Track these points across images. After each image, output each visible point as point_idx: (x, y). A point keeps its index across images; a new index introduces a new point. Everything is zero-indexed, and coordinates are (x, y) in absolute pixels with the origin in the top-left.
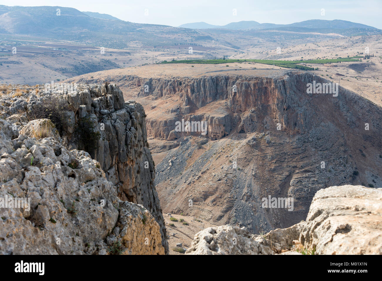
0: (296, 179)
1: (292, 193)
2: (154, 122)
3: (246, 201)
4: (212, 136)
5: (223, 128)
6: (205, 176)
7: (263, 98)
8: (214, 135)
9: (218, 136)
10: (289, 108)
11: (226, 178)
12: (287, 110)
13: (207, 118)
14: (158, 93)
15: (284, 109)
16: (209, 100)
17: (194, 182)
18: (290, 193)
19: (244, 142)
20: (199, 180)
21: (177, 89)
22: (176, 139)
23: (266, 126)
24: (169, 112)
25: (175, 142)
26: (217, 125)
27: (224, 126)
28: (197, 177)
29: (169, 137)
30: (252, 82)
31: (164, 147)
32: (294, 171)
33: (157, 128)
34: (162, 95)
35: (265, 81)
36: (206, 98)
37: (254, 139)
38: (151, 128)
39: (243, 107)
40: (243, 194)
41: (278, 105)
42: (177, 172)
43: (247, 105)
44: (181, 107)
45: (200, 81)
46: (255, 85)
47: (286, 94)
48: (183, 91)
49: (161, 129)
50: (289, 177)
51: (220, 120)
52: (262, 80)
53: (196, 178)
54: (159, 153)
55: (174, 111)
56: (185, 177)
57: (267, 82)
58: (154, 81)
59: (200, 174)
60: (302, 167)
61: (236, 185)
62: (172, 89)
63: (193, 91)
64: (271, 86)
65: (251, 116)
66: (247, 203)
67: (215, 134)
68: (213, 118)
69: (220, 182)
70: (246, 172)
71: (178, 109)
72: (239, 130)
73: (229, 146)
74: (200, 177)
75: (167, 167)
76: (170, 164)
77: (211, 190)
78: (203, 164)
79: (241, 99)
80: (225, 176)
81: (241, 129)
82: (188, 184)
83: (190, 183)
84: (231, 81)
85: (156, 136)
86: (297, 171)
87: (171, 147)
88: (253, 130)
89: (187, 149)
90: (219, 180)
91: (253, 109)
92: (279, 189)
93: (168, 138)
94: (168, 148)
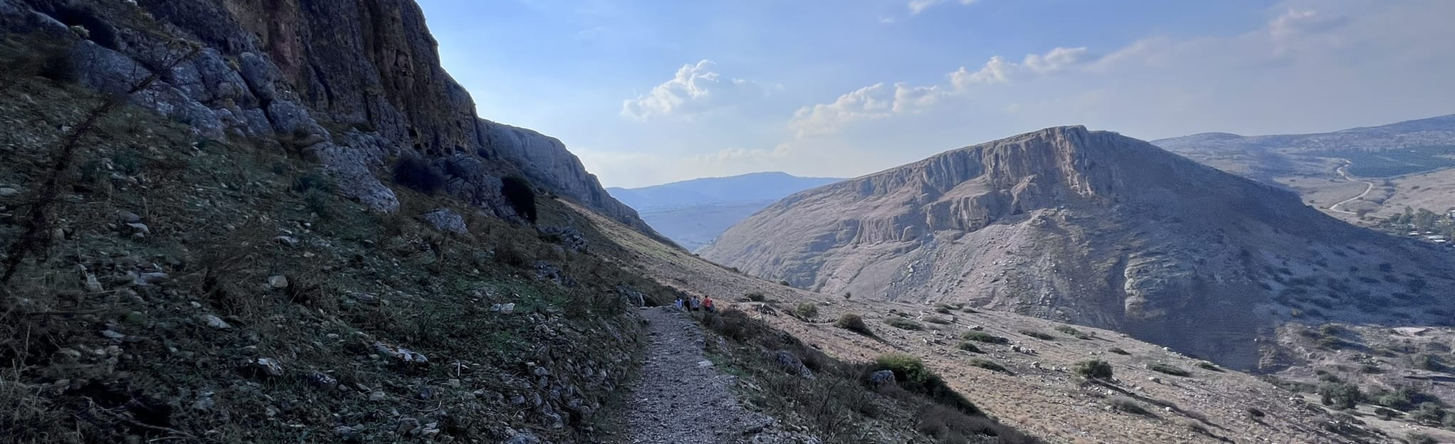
0: (1135, 266)
1: (1134, 289)
2: (880, 221)
3: (1051, 306)
4: (970, 226)
5: (985, 211)
6: (970, 279)
7: (1045, 159)
8: (973, 224)
9: (980, 224)
10: (1093, 165)
11: (1006, 277)
12: (1090, 168)
13: (958, 202)
14: (881, 191)
15: (1085, 168)
16: (955, 181)
17: (952, 289)
18: (1129, 289)
19: (1024, 224)
20: (960, 286)
21: (906, 179)
22: (914, 238)
23: (1058, 197)
24: (899, 206)
25: (914, 241)
26: (976, 207)
27: (987, 207)
28: (956, 281)
29: (903, 236)
30: (1022, 143)
31: (898, 251)
32: (1127, 255)
33: (884, 228)
34: (886, 192)
35: (1043, 135)
36: (951, 179)
37: (1042, 218)
38: (876, 230)
39: (1014, 179)
40: (1043, 296)
41: (1073, 162)
42: (923, 280)
43: (1019, 175)
44: (916, 196)
45: (939, 158)
46: (1027, 144)
47: (1084, 145)
48: (916, 178)
49: (891, 228)
50: (1121, 264)
51: (979, 199)
52: (1039, 134)
53: (956, 284)
54: (892, 258)
55: (907, 203)
56: (938, 284)
57: (1048, 135)
58: (873, 179)
59: (961, 278)
60: (1140, 248)
61: (1026, 284)
62: (899, 180)
63: (930, 174)
64: (1055, 139)
65: (1029, 186)
66: (1053, 309)
67: (973, 222)
68: (967, 199)
69: (997, 283)
70: (1039, 265)
71: (912, 200)
72: (1013, 209)
73: (1001, 233)
74: (961, 281)
75: (906, 275)
76: (911, 270)
77: (984, 295)
78: (962, 264)
79: (1008, 168)
80: (1004, 274)
81: (1015, 207)
82: (944, 293)
83: (947, 291)
84: (985, 150)
85: (884, 240)
86: (1131, 256)
87: (908, 250)
88: (1036, 207)
89: (934, 247)
90: (995, 281)
91: (1031, 177)
92: (1105, 284)
93: (902, 239)
94: (903, 251)
